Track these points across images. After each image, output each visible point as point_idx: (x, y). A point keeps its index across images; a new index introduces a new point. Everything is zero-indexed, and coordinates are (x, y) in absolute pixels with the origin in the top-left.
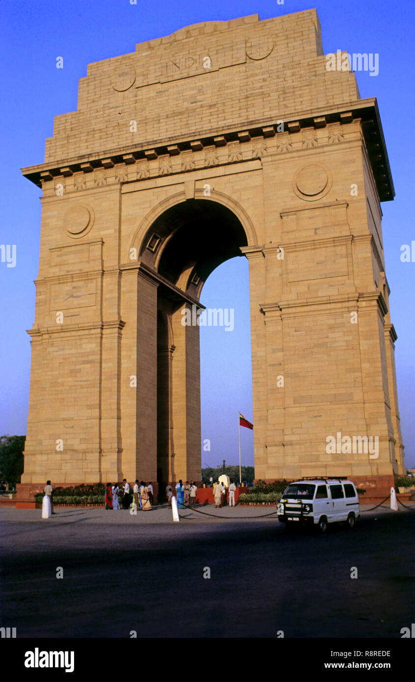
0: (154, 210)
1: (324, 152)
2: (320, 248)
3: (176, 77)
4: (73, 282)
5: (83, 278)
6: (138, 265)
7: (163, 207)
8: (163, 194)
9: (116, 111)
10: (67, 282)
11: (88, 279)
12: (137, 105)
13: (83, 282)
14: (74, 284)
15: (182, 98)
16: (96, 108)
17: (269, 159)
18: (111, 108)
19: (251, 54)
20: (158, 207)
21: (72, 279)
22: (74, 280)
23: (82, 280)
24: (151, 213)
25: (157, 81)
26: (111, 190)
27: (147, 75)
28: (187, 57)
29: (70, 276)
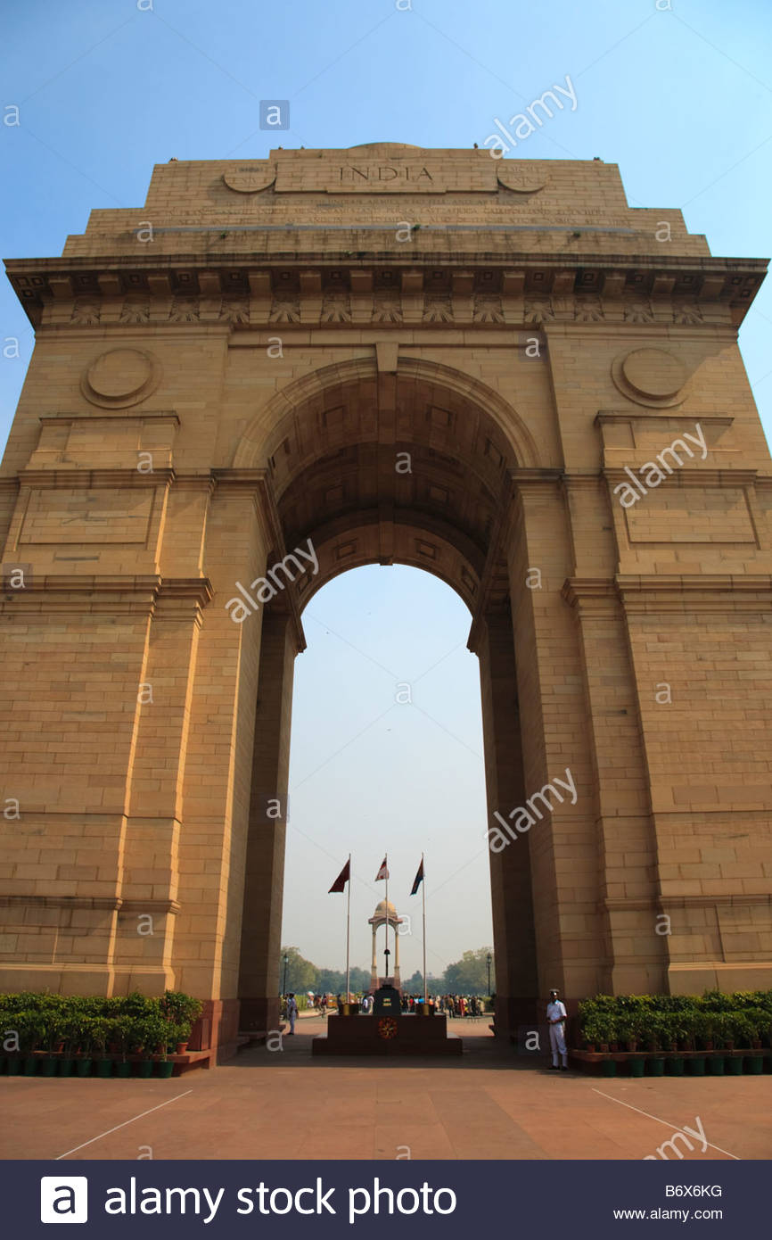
0: (305, 381)
1: (669, 336)
2: (691, 487)
3: (358, 189)
4: (90, 487)
5: (120, 483)
6: (259, 475)
7: (324, 380)
8: (324, 359)
9: (228, 219)
10: (77, 487)
11: (132, 487)
12: (275, 216)
13: (117, 490)
14: (92, 493)
15: (370, 220)
16: (187, 209)
17: (561, 329)
18: (217, 214)
19: (508, 182)
20: (312, 378)
21: (91, 481)
22: (94, 483)
23: (115, 487)
24: (297, 386)
25: (321, 189)
26: (207, 334)
27: (301, 177)
28: (384, 165)
29: (88, 474)
